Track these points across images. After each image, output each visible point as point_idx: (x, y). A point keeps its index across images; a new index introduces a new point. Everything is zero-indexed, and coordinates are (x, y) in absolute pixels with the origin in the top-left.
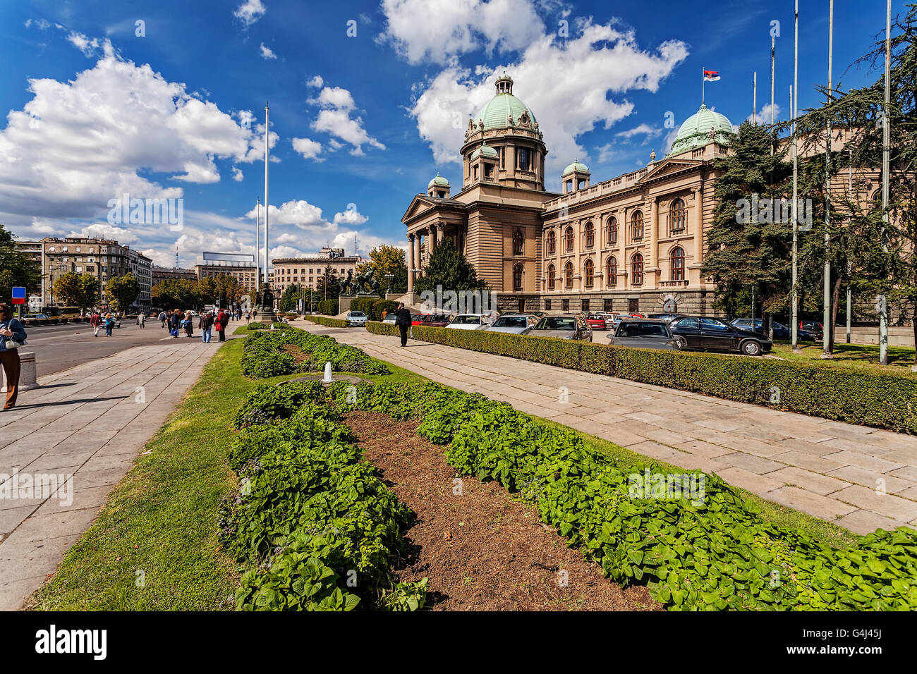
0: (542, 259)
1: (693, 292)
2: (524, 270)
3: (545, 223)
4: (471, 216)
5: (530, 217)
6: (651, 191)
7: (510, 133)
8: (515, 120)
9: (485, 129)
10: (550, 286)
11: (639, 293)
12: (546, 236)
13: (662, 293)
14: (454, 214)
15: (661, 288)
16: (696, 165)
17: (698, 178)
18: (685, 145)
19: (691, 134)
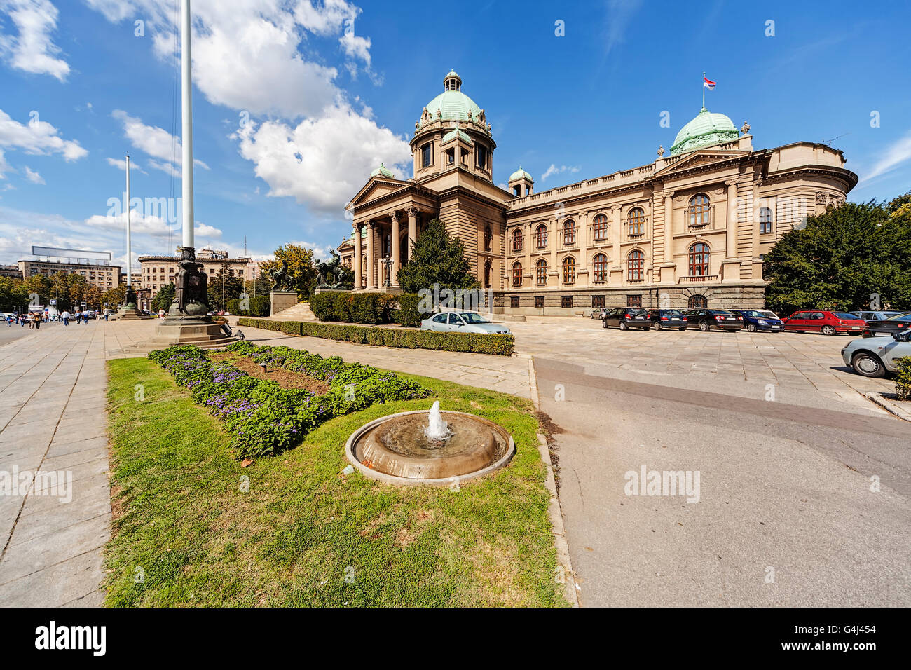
0: (506, 258)
1: (730, 287)
2: (492, 267)
3: (509, 221)
4: (443, 205)
5: (496, 214)
6: (666, 186)
7: (470, 126)
8: (474, 116)
9: (443, 119)
10: (514, 283)
11: (643, 290)
12: (509, 234)
13: (686, 288)
14: (427, 200)
15: (683, 283)
16: (738, 156)
17: (736, 171)
18: (701, 142)
19: (707, 131)
